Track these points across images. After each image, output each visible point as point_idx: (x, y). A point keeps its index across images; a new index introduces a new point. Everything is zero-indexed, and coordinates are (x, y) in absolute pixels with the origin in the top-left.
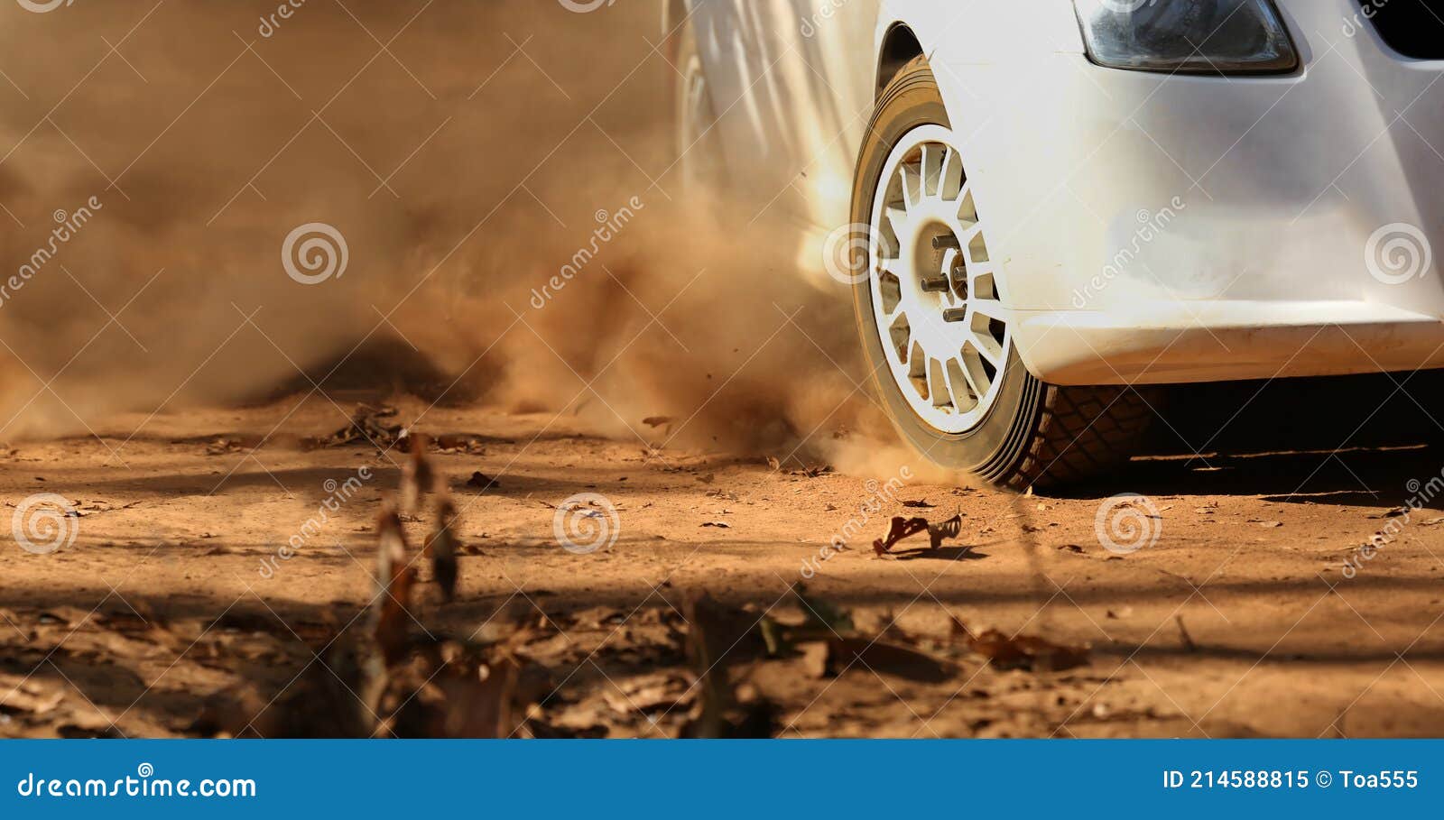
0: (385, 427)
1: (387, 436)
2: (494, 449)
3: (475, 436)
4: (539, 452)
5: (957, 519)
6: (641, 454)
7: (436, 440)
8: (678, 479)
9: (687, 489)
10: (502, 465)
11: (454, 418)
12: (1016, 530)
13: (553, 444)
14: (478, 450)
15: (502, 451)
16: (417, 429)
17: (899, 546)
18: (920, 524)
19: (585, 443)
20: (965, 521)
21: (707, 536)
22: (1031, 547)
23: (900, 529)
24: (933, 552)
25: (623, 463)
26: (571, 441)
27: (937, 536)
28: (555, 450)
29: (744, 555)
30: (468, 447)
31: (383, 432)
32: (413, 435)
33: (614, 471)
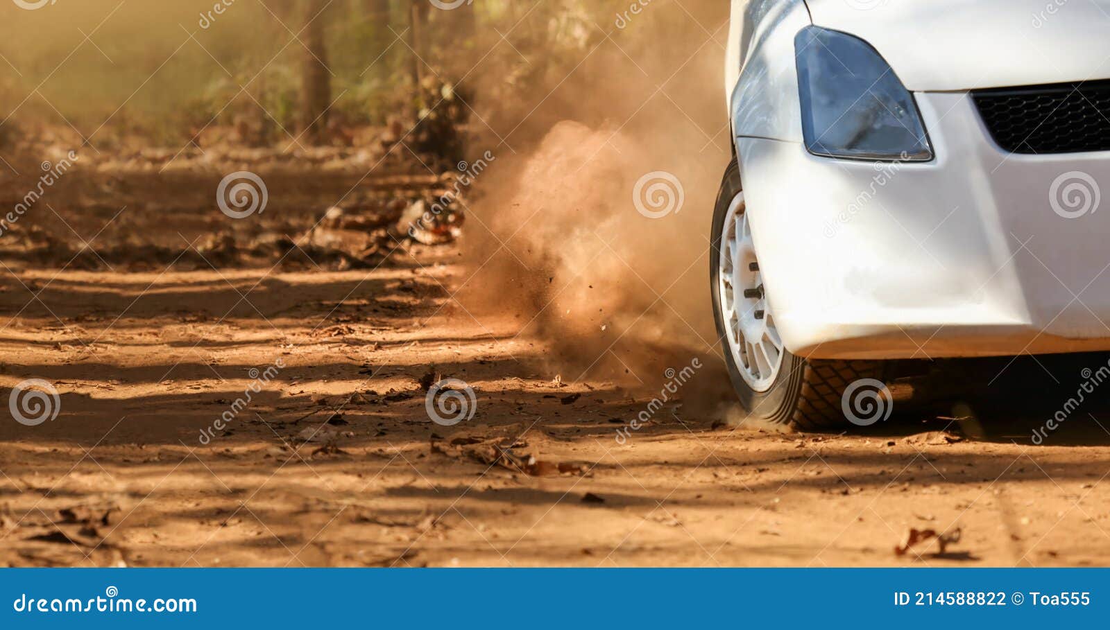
0: (518, 456)
1: (520, 463)
2: (600, 473)
3: (586, 463)
4: (635, 476)
5: (959, 530)
6: (712, 476)
7: (557, 466)
8: (741, 497)
9: (747, 504)
10: (606, 485)
11: (571, 449)
12: (1005, 540)
13: (646, 468)
14: (588, 474)
15: (607, 474)
16: (544, 458)
17: (914, 550)
18: (929, 534)
19: (669, 468)
20: (965, 531)
21: (763, 542)
22: (1019, 552)
23: (914, 537)
24: (941, 555)
25: (699, 484)
26: (658, 466)
27: (943, 542)
28: (647, 474)
29: (794, 557)
30: (581, 471)
31: (517, 460)
32: (540, 463)
33: (691, 490)
